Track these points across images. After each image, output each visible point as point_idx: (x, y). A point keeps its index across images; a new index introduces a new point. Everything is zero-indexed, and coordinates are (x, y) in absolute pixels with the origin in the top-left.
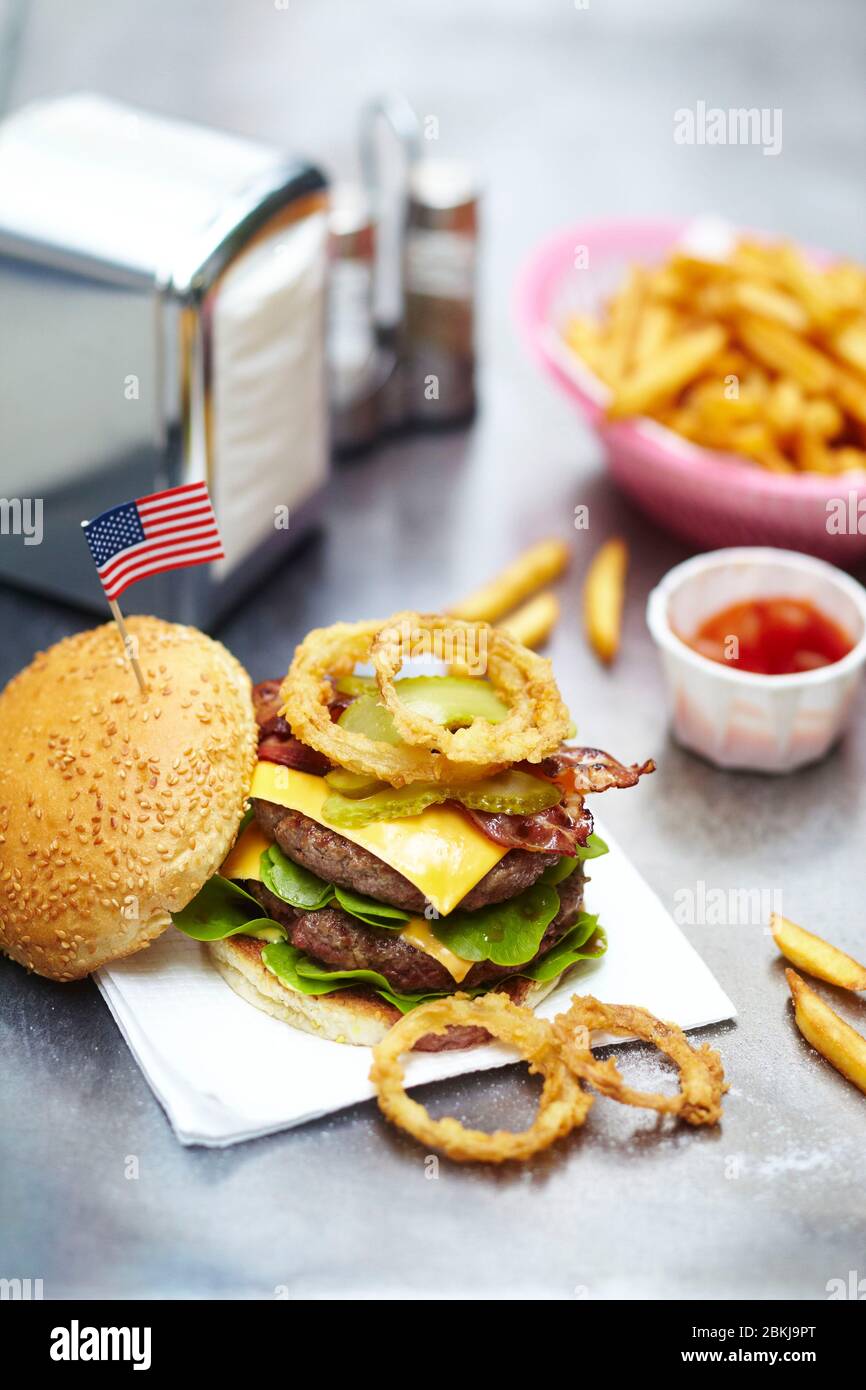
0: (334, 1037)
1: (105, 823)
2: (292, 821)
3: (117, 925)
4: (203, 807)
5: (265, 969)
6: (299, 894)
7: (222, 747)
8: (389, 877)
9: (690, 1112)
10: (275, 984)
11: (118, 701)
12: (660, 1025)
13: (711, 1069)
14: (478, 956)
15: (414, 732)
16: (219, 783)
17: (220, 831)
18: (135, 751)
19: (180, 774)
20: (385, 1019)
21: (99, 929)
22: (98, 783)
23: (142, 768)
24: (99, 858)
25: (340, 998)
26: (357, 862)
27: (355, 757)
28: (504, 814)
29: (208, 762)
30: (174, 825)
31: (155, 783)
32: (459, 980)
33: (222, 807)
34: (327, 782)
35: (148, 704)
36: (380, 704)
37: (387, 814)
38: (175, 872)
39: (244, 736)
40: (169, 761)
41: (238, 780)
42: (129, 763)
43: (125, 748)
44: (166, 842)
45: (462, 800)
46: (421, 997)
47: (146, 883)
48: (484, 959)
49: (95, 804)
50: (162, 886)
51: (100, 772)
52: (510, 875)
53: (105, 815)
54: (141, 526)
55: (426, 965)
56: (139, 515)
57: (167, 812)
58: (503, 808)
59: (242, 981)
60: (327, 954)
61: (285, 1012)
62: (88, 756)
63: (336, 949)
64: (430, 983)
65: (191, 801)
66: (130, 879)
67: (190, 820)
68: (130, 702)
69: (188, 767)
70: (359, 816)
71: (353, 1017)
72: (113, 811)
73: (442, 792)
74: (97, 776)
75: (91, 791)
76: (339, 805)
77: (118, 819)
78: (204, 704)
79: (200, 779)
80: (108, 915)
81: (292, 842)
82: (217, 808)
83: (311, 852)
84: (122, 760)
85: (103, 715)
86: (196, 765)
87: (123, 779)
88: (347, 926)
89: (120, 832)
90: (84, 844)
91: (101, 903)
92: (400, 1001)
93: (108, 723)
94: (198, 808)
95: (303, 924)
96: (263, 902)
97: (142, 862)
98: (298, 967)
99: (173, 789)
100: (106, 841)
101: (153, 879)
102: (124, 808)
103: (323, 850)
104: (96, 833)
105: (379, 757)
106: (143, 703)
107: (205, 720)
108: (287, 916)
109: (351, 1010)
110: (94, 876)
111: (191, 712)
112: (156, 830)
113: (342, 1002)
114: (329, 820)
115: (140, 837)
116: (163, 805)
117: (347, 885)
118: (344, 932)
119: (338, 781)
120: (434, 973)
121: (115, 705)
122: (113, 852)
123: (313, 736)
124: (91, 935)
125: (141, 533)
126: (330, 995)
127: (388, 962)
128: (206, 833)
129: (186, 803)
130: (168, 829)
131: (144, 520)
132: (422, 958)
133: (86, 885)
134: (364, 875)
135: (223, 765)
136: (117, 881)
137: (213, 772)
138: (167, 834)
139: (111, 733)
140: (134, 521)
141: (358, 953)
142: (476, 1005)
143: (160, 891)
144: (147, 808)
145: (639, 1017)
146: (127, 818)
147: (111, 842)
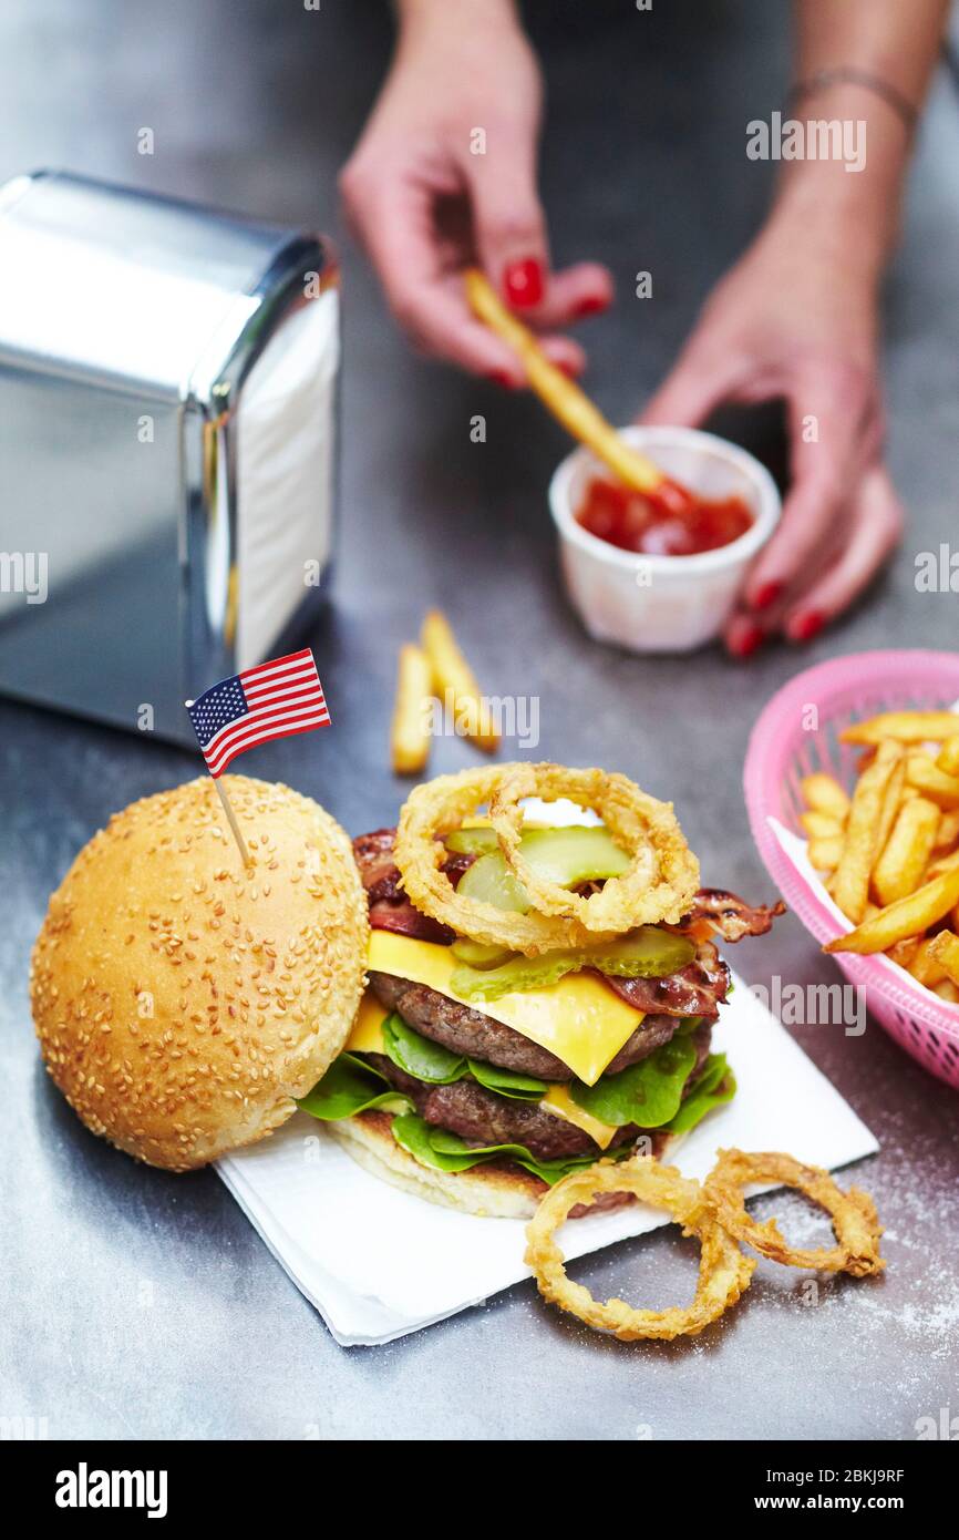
0: (474, 1211)
1: (222, 1012)
2: (417, 995)
3: (240, 1116)
4: (324, 989)
5: (397, 1145)
6: (428, 1068)
7: (338, 922)
8: (529, 1050)
9: (853, 1266)
10: (409, 1160)
11: (221, 878)
12: (806, 1169)
13: (865, 1214)
14: (622, 1121)
15: (549, 903)
16: (337, 961)
17: (342, 1012)
18: (248, 933)
19: (297, 955)
20: (529, 1191)
21: (221, 1121)
22: (210, 969)
23: (257, 951)
24: (217, 1048)
25: (481, 1173)
26: (494, 1037)
27: (484, 929)
28: (642, 978)
29: (325, 940)
30: (295, 1010)
31: (272, 967)
32: (603, 1146)
33: (343, 987)
34: (453, 953)
35: (255, 880)
36: (508, 873)
37: (521, 984)
38: (300, 1060)
39: (355, 906)
40: (286, 942)
41: (356, 956)
42: (243, 946)
43: (237, 930)
44: (289, 1029)
45: (599, 966)
46: (563, 1165)
47: (271, 1072)
48: (628, 1122)
49: (209, 992)
50: (287, 1075)
51: (212, 956)
52: (650, 1036)
53: (221, 1003)
54: (245, 699)
55: (568, 1133)
56: (242, 688)
57: (287, 998)
58: (640, 972)
59: (369, 1156)
60: (461, 1126)
61: (419, 1188)
62: (196, 939)
63: (473, 1122)
64: (572, 1150)
65: (312, 984)
66: (254, 1069)
67: (312, 1003)
68: (236, 879)
69: (305, 947)
70: (492, 989)
71: (495, 1191)
72: (230, 999)
73: (577, 960)
74: (209, 961)
75: (204, 978)
76: (468, 978)
77: (236, 1007)
78: (314, 877)
79: (319, 958)
80: (230, 1107)
81: (419, 1016)
82: (337, 988)
83: (442, 1028)
84: (235, 943)
85: (208, 892)
86: (313, 945)
87: (238, 963)
88: (483, 1099)
89: (240, 1020)
90: (200, 1034)
91: (222, 1095)
92: (544, 1171)
93: (215, 902)
94: (320, 990)
95: (436, 1099)
96: (387, 1074)
97: (265, 1051)
98: (432, 1141)
99: (292, 972)
100: (224, 1031)
101: (278, 1068)
102: (241, 995)
103: (455, 1025)
104: (213, 1022)
105: (508, 927)
106: (250, 879)
107: (318, 894)
108: (416, 1090)
109: (493, 1185)
110: (214, 1068)
111: (302, 887)
112: (277, 1017)
113: (481, 1177)
114: (460, 994)
115: (261, 1025)
116: (282, 990)
117: (481, 1057)
118: (481, 1106)
119: (466, 952)
120: (575, 1140)
121: (218, 882)
122: (233, 1042)
123: (437, 908)
124: (214, 1127)
125: (245, 706)
126: (471, 1171)
127: (529, 1133)
128: (329, 1015)
129: (306, 986)
130: (290, 1015)
131: (247, 693)
132: (564, 1127)
133: (206, 1077)
134: (501, 1049)
135: (340, 941)
136: (239, 1073)
137: (330, 951)
138: (290, 1020)
139: (219, 913)
140: (237, 694)
141: (497, 1126)
142: (623, 1170)
143: (287, 1080)
144: (266, 994)
145: (784, 1164)
146: (246, 1006)
147: (231, 1032)
